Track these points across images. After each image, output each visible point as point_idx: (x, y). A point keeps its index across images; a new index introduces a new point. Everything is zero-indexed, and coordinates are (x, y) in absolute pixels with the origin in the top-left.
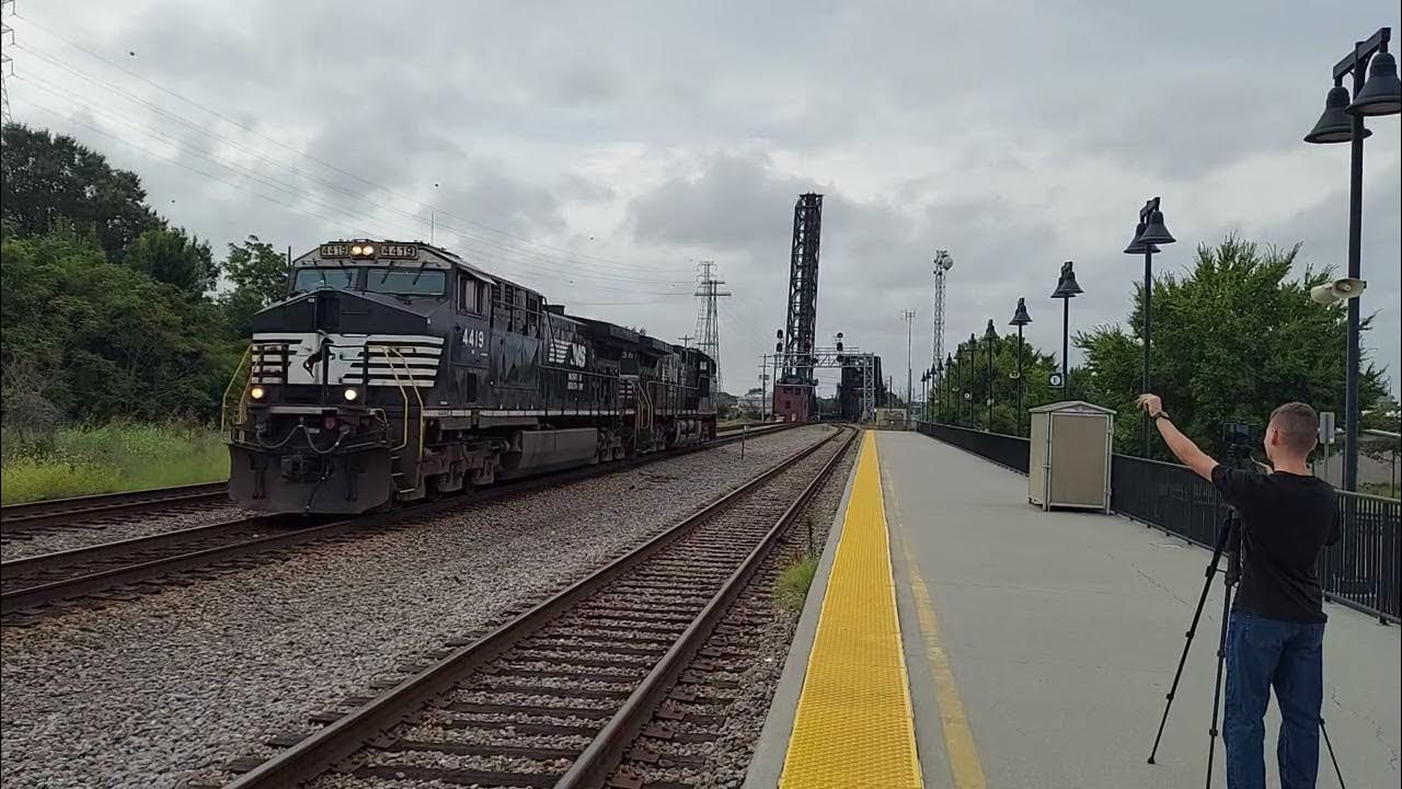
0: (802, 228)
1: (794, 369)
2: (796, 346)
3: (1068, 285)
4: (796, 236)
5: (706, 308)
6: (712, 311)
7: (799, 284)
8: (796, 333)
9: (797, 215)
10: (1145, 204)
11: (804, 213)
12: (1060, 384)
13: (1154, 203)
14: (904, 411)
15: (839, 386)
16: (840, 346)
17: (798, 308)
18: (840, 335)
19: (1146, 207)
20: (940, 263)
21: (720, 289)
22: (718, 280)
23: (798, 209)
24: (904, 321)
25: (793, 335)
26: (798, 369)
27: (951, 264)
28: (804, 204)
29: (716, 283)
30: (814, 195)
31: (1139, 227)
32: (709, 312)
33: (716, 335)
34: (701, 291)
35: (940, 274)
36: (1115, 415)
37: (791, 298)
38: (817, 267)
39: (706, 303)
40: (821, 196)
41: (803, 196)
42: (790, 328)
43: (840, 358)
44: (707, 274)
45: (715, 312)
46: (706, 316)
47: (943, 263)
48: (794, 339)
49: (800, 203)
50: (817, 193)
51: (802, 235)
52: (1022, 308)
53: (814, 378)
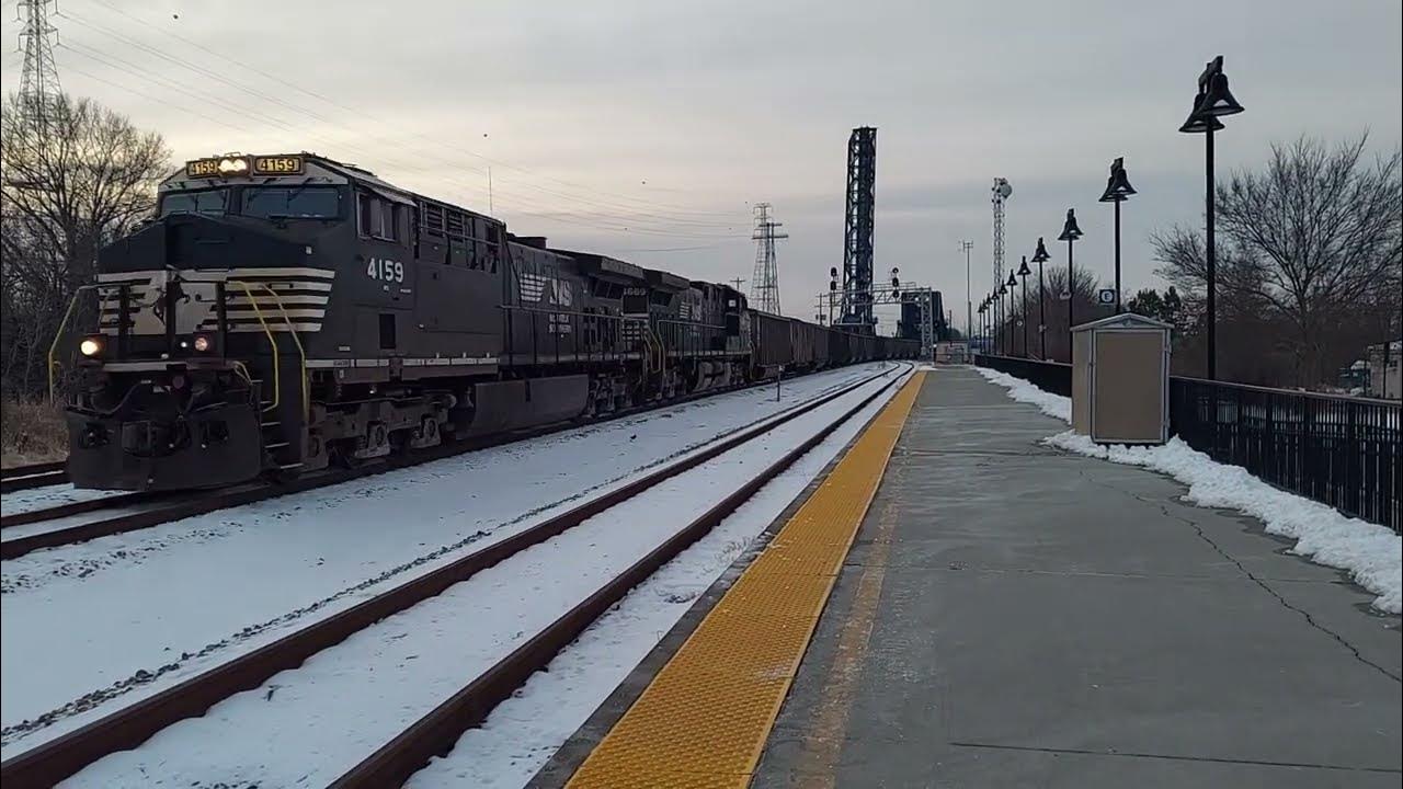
0: (857, 163)
1: (853, 307)
2: (854, 284)
3: (1118, 185)
4: (851, 171)
5: (764, 251)
6: (770, 254)
7: (855, 221)
8: (854, 272)
9: (850, 150)
10: (1205, 68)
11: (857, 148)
12: (1112, 301)
13: (1214, 66)
14: (965, 346)
15: (899, 324)
16: (895, 282)
17: (855, 246)
18: (895, 270)
19: (1206, 72)
20: (999, 191)
21: (777, 231)
22: (775, 223)
23: (852, 142)
24: (962, 252)
25: (850, 273)
26: (856, 307)
27: (1010, 191)
28: (858, 138)
29: (773, 225)
30: (868, 129)
31: (1197, 98)
32: (768, 254)
33: (775, 278)
34: (758, 233)
35: (999, 202)
36: (1172, 330)
37: (848, 236)
38: (873, 203)
39: (764, 247)
40: (875, 130)
41: (855, 131)
42: (847, 267)
43: (896, 294)
44: (764, 217)
45: (773, 254)
46: (764, 259)
47: (1003, 189)
48: (851, 278)
49: (853, 137)
50: (871, 127)
51: (856, 171)
52: (1071, 222)
53: (874, 316)
